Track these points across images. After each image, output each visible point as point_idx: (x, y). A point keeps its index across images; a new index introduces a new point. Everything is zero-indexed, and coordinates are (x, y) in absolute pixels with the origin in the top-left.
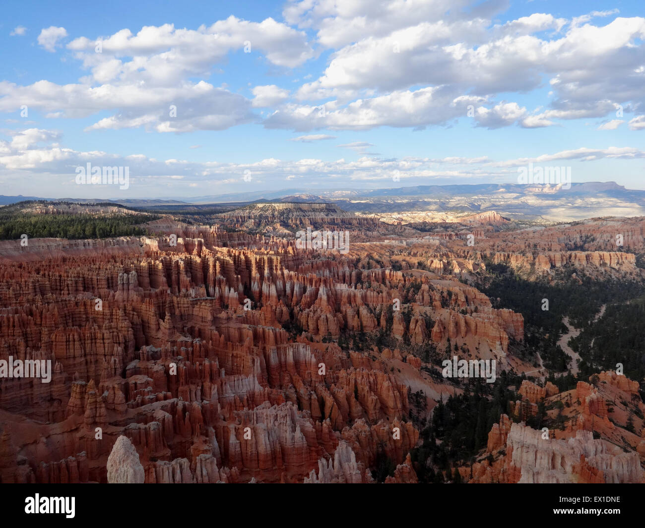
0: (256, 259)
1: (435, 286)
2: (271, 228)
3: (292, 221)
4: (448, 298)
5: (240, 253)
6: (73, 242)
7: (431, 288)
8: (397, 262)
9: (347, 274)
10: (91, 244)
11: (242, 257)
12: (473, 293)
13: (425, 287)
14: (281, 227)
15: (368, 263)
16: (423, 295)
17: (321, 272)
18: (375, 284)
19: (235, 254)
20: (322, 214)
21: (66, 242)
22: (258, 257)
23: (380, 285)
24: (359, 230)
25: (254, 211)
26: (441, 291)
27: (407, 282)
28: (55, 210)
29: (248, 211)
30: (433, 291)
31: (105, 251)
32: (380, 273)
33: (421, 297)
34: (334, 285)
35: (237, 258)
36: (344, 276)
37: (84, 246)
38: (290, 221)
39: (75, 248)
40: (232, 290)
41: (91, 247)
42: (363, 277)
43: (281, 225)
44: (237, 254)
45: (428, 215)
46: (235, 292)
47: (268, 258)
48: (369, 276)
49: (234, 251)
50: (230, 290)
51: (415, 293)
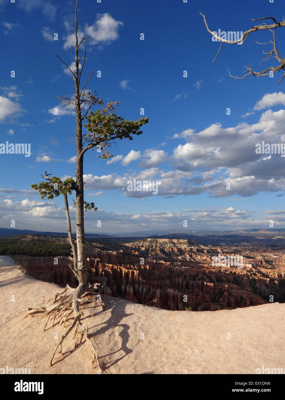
0: (125, 272)
1: (233, 293)
2: (154, 253)
3: (167, 249)
4: (240, 301)
5: (118, 268)
6: (34, 258)
7: (230, 294)
8: (220, 277)
9: (180, 283)
10: (42, 259)
11: (119, 270)
12: (256, 299)
13: (226, 294)
14: (160, 253)
15: (202, 277)
16: (224, 299)
17: (164, 281)
18: (196, 290)
19: (115, 268)
20: (185, 245)
21: (30, 258)
22: (126, 271)
23: (198, 291)
24: (207, 256)
25: (145, 243)
26: (236, 296)
27: (216, 290)
28: (38, 239)
29: (142, 242)
30: (231, 296)
31: (49, 264)
32: (200, 284)
33: (223, 300)
34: (166, 289)
35: (116, 270)
36: (178, 284)
37: (39, 260)
38: (166, 249)
39: (34, 261)
40: (109, 288)
41: (42, 261)
42: (189, 286)
43: (160, 252)
44: (116, 268)
45: (255, 248)
46: (110, 289)
47: (132, 272)
48: (193, 285)
49: (115, 267)
50: (108, 289)
51: (220, 297)
